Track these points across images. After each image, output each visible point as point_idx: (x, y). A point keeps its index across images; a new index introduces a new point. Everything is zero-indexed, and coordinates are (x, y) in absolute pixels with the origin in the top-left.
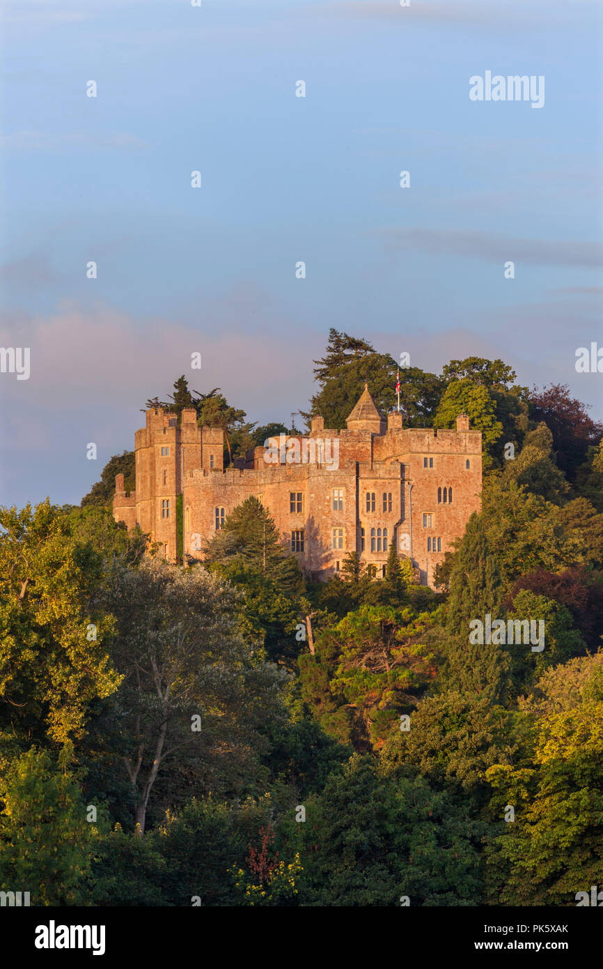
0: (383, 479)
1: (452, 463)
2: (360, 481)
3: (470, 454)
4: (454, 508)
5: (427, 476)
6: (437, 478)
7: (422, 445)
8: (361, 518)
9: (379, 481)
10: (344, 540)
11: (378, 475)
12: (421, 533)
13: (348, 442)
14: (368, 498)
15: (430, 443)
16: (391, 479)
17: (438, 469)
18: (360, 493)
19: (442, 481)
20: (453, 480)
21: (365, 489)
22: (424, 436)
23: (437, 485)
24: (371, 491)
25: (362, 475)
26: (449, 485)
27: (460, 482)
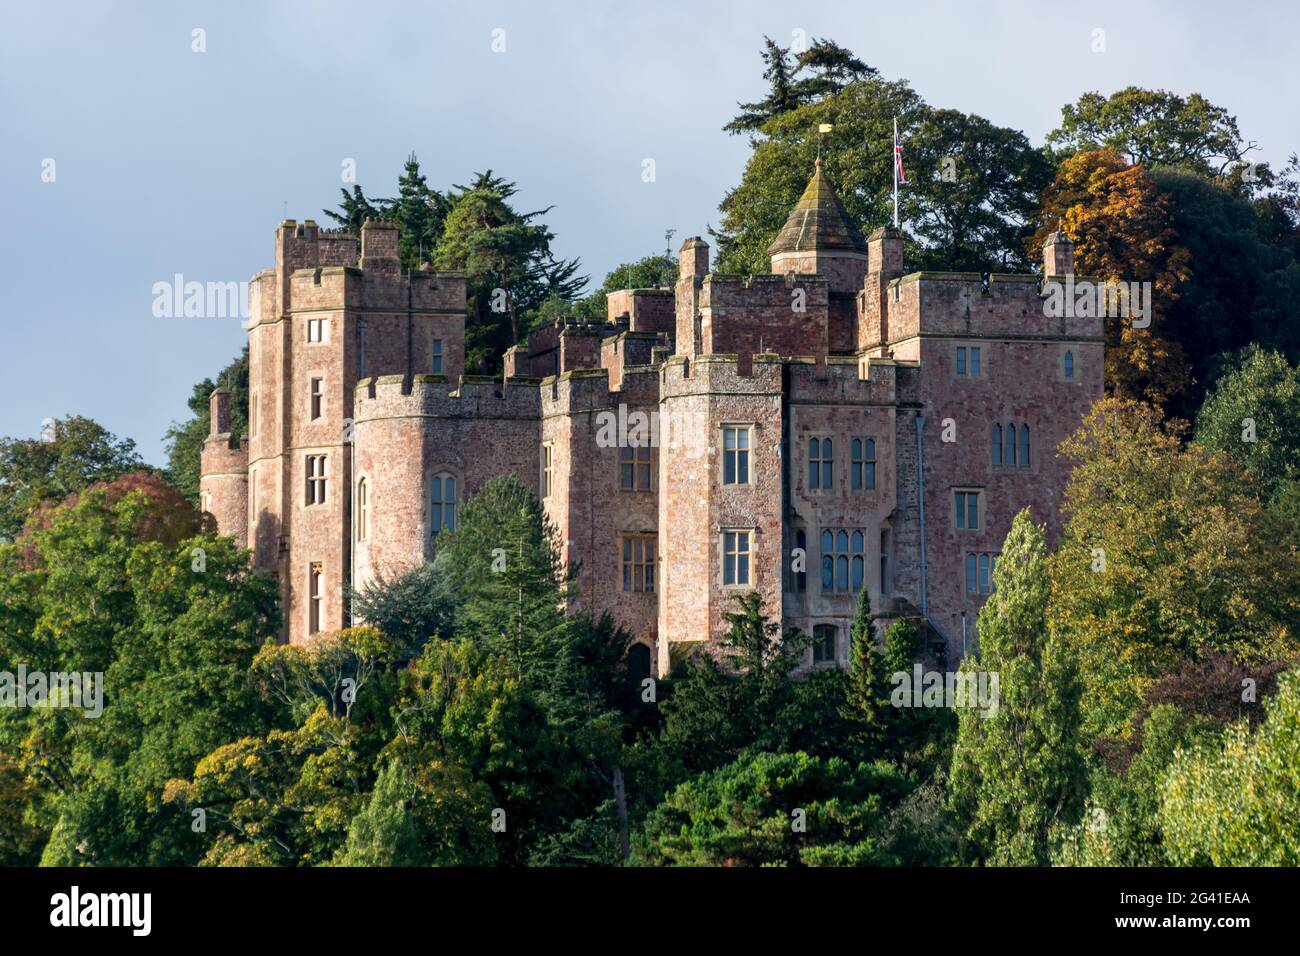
0: (852, 403)
1: (1027, 363)
2: (793, 410)
3: (1075, 339)
4: (1034, 479)
5: (964, 394)
6: (988, 399)
7: (952, 314)
8: (797, 503)
9: (843, 410)
10: (752, 562)
11: (838, 393)
12: (948, 543)
13: (768, 305)
14: (814, 452)
15: (973, 309)
16: (870, 403)
17: (992, 379)
18: (794, 437)
19: (1001, 407)
20: (1031, 406)
21: (806, 428)
22: (958, 291)
23: (991, 418)
24: (822, 433)
25: (799, 393)
26: (1021, 419)
27: (1049, 411)
